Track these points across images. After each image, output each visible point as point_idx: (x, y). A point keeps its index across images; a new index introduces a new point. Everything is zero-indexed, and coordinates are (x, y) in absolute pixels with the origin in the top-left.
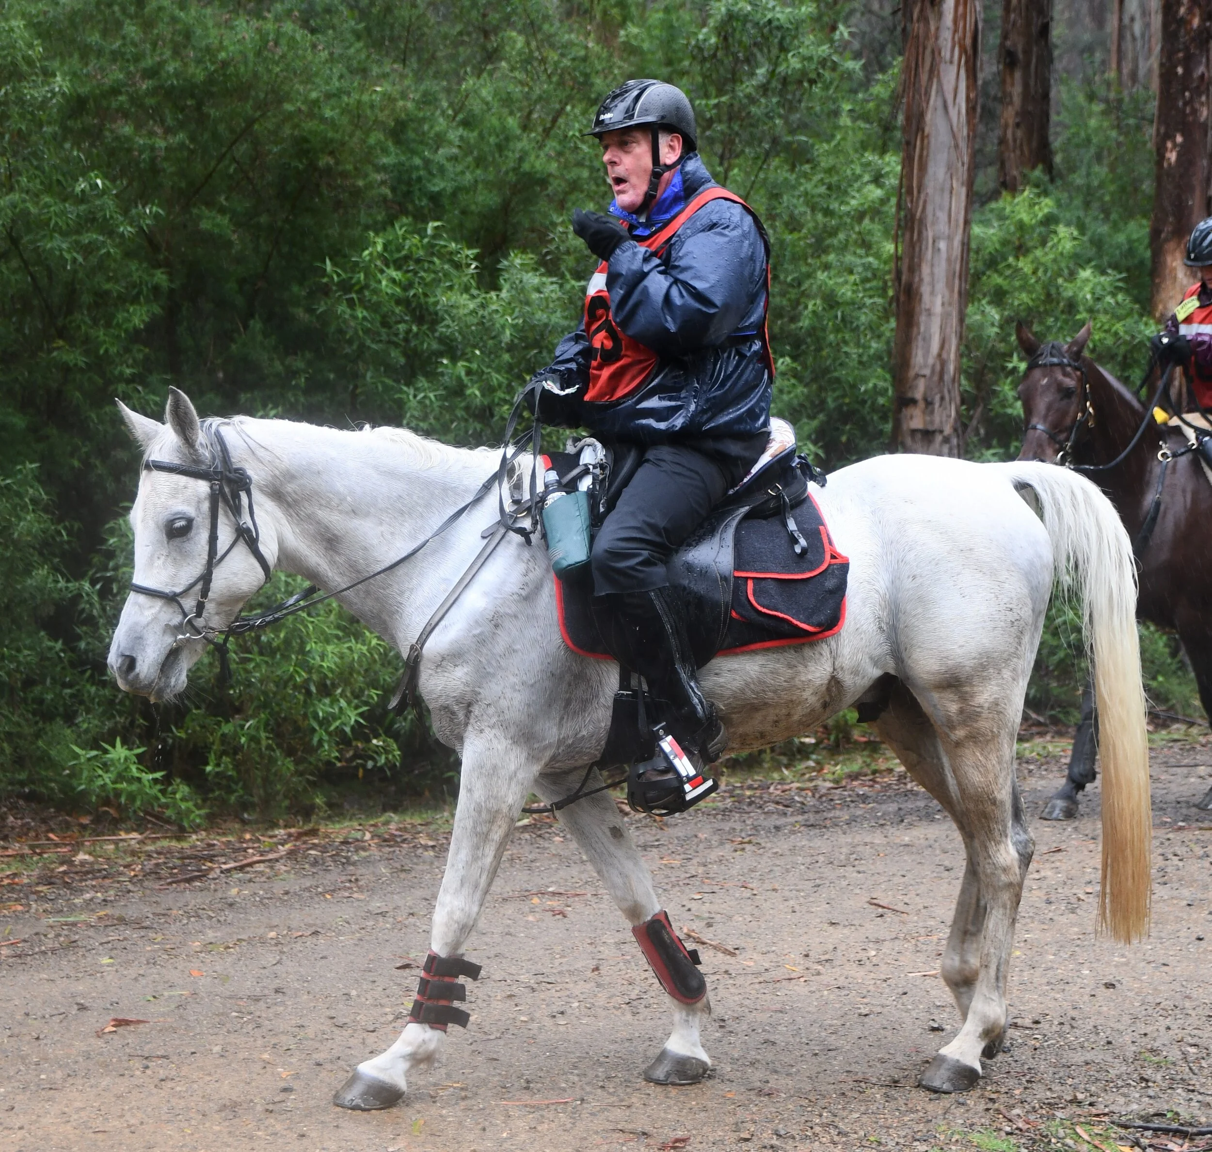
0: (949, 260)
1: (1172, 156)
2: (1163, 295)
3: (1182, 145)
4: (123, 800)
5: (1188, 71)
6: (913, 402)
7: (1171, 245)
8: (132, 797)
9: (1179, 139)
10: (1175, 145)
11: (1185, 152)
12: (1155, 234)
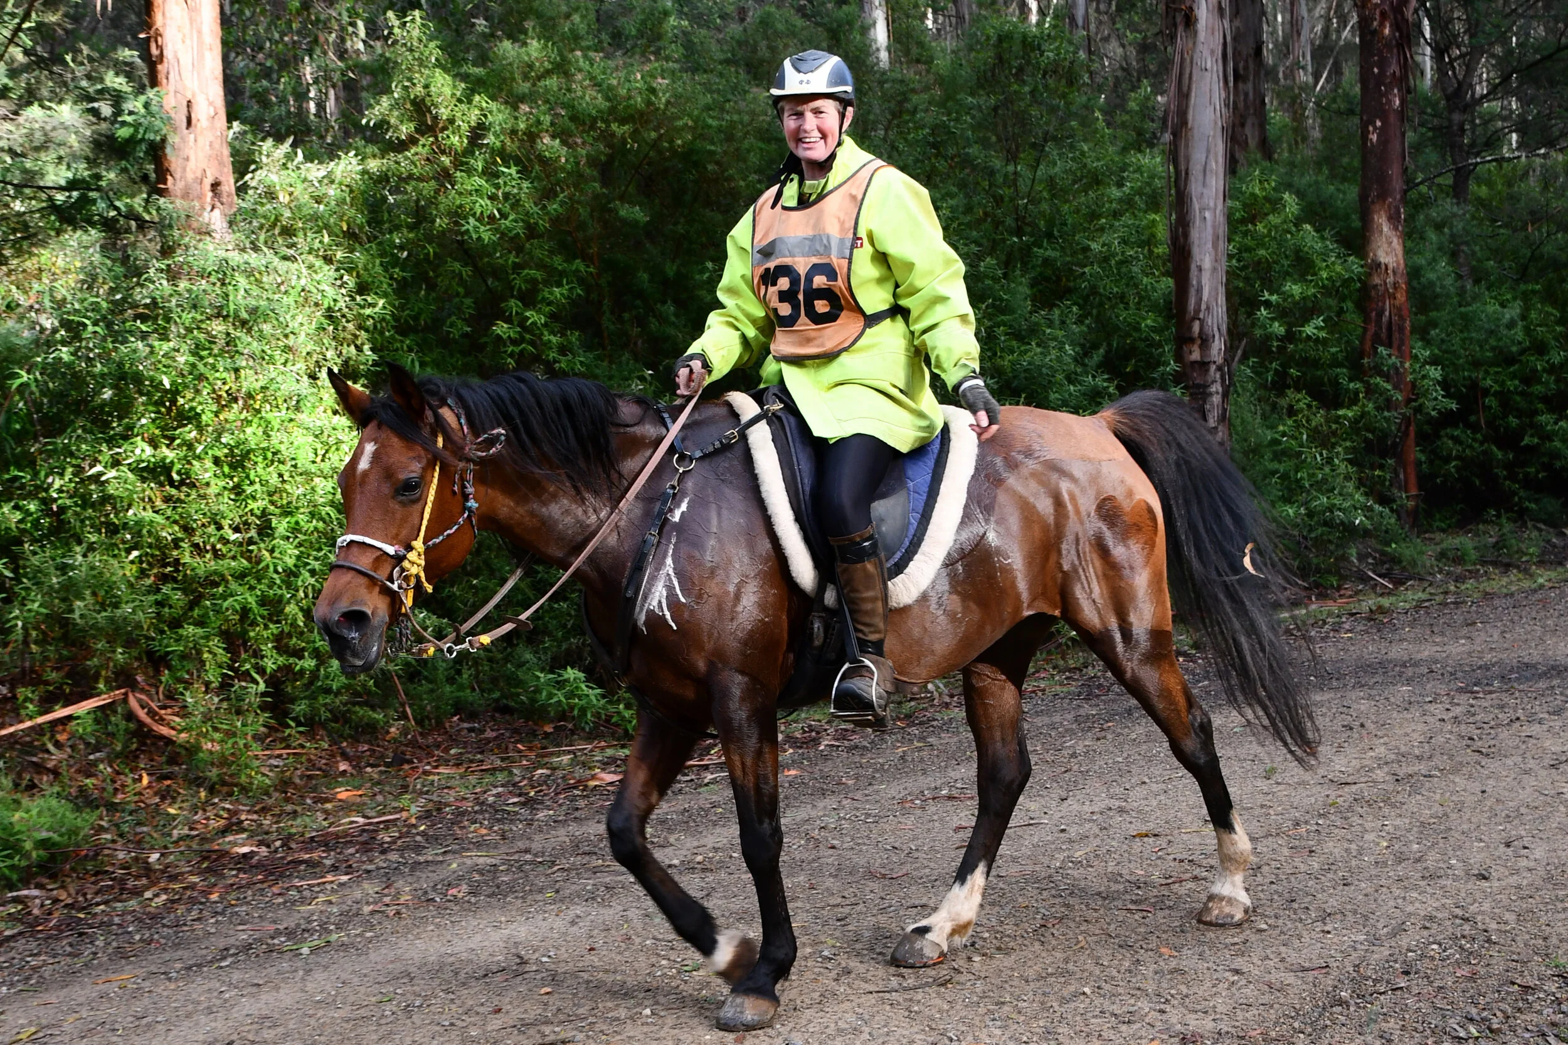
0: (1214, 227)
1: (1374, 137)
2: (1374, 246)
3: (1381, 128)
4: (576, 712)
5: (1382, 71)
6: (1192, 340)
7: (1377, 207)
8: (583, 711)
9: (1379, 124)
10: (1375, 128)
11: (1383, 132)
12: (1363, 197)
